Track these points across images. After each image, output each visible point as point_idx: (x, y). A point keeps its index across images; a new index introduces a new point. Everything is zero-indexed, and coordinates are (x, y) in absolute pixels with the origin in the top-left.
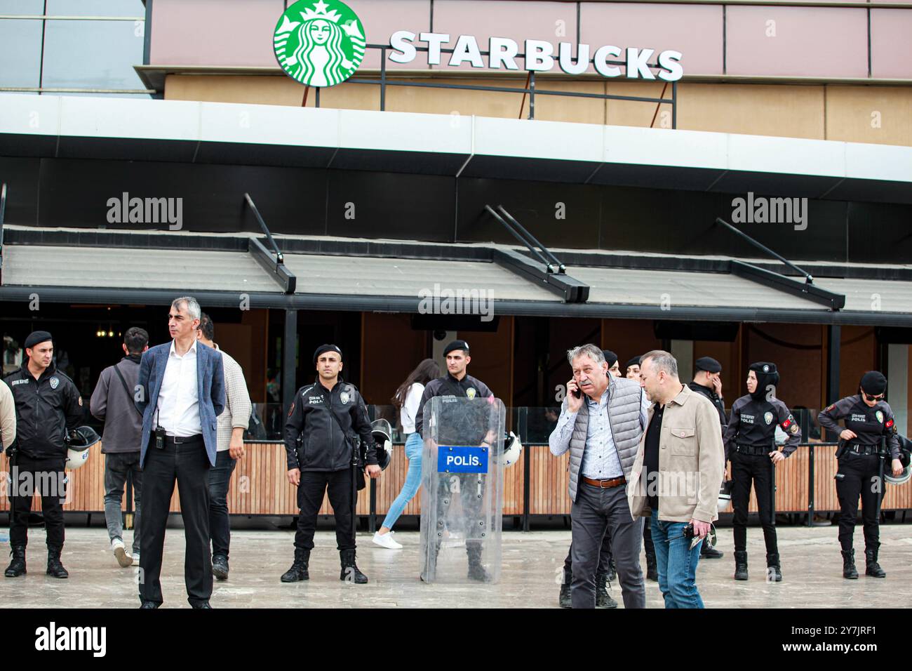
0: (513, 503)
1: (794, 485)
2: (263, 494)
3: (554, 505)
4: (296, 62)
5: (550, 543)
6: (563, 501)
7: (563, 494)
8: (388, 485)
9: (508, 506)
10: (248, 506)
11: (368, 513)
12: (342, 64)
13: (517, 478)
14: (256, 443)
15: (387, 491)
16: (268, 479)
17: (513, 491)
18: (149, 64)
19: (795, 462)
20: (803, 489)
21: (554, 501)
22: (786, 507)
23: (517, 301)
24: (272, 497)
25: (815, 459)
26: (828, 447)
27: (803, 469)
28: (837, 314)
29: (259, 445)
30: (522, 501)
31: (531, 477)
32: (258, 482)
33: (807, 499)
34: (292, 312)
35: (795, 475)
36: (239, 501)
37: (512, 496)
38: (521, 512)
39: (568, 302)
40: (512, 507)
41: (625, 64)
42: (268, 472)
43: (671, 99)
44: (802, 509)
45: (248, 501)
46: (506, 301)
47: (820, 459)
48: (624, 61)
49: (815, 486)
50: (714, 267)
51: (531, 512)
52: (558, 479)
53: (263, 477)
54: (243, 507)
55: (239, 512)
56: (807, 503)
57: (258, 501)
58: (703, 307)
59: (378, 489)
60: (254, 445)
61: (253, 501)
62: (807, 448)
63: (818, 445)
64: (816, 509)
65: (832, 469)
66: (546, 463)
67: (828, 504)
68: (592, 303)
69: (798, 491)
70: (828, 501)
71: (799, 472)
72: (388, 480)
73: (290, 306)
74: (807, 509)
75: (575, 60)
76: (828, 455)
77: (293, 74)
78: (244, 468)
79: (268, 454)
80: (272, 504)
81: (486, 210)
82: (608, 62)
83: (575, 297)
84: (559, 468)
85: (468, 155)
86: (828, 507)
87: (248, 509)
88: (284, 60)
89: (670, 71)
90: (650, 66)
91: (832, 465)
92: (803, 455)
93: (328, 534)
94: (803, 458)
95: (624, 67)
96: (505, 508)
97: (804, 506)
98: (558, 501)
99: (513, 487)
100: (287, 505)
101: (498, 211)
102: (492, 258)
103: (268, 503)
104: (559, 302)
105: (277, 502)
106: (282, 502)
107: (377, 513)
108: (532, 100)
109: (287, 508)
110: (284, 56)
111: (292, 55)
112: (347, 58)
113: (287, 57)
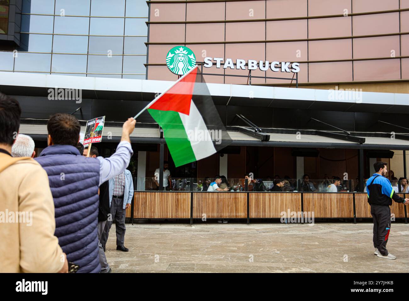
0: (243, 214)
1: (348, 207)
2: (151, 211)
3: (258, 214)
4: (173, 67)
5: (256, 230)
6: (262, 213)
7: (261, 211)
8: (197, 207)
9: (241, 215)
10: (145, 215)
11: (190, 218)
12: (188, 68)
13: (244, 204)
14: (149, 192)
15: (197, 209)
16: (153, 205)
17: (243, 209)
19: (348, 199)
20: (351, 209)
21: (258, 213)
22: (345, 216)
23: (244, 140)
24: (154, 212)
25: (356, 198)
26: (360, 194)
27: (351, 202)
28: (362, 145)
29: (150, 193)
30: (246, 213)
31: (250, 204)
32: (149, 206)
33: (353, 213)
34: (162, 145)
35: (348, 204)
36: (142, 213)
37: (243, 211)
38: (246, 217)
39: (262, 141)
40: (243, 215)
41: (281, 67)
42: (153, 202)
43: (296, 78)
44: (351, 217)
45: (145, 213)
47: (357, 198)
48: (280, 66)
49: (356, 208)
50: (311, 133)
51: (250, 217)
52: (260, 205)
53: (151, 204)
54: (143, 216)
55: (142, 218)
56: (353, 214)
57: (149, 213)
58: (311, 143)
59: (193, 209)
60: (148, 193)
61: (147, 213)
62: (352, 194)
63: (356, 193)
64: (357, 217)
65: (362, 202)
66: (255, 199)
67: (361, 215)
68: (270, 141)
69: (350, 210)
70: (361, 214)
71: (349, 203)
72: (197, 205)
73: (161, 142)
74: (353, 217)
75: (264, 67)
76: (360, 197)
77: (172, 70)
78: (144, 201)
79: (153, 196)
80: (154, 215)
81: (237, 116)
82: (275, 67)
83: (265, 139)
84: (260, 201)
85: (230, 97)
86: (361, 216)
87: (145, 216)
88: (169, 66)
89: (296, 69)
90: (289, 68)
91: (362, 200)
92: (351, 197)
93: (175, 226)
94: (351, 198)
95: (280, 69)
96: (240, 216)
97: (352, 216)
98: (260, 213)
99: (243, 208)
100: (160, 215)
101: (240, 116)
102: (238, 130)
103: (153, 214)
104: (259, 141)
105: (156, 213)
106: (158, 214)
107: (193, 217)
108: (250, 79)
109: (160, 216)
110: (169, 65)
111: (172, 65)
112: (190, 66)
113: (170, 65)
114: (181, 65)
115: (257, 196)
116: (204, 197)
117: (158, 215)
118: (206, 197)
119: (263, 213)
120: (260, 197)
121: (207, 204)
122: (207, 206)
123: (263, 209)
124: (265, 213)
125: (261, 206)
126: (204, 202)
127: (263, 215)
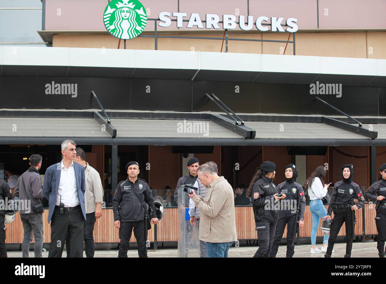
2: (103, 233)
3: (241, 235)
4: (114, 28)
5: (240, 253)
6: (246, 233)
8: (162, 227)
11: (153, 241)
12: (136, 28)
15: (162, 230)
18: (45, 30)
21: (241, 233)
23: (221, 138)
24: (108, 234)
25: (365, 210)
27: (359, 215)
28: (374, 141)
32: (101, 227)
33: (362, 229)
34: (115, 147)
39: (245, 138)
42: (105, 222)
43: (293, 41)
44: (360, 234)
46: (216, 138)
48: (270, 23)
49: (366, 223)
50: (315, 120)
53: (103, 225)
56: (362, 231)
57: (101, 237)
58: (310, 139)
59: (158, 229)
61: (99, 236)
64: (366, 234)
65: (373, 215)
66: (237, 215)
68: (257, 139)
69: (358, 226)
70: (372, 230)
72: (162, 225)
73: (114, 144)
74: (362, 234)
75: (247, 24)
77: (113, 33)
79: (105, 214)
80: (108, 238)
81: (206, 96)
82: (262, 24)
83: (249, 136)
85: (197, 70)
86: (372, 233)
88: (109, 27)
89: (292, 28)
90: (282, 25)
91: (373, 213)
93: (134, 251)
95: (270, 26)
98: (243, 233)
100: (115, 238)
101: (212, 96)
102: (210, 119)
103: (106, 237)
104: (242, 139)
105: (110, 236)
106: (112, 236)
107: (158, 241)
108: (227, 43)
109: (115, 240)
110: (108, 25)
111: (112, 24)
112: (139, 25)
113: (110, 25)
114: (125, 25)
115: (239, 211)
116: (171, 214)
117: (112, 238)
118: (173, 214)
119: (248, 233)
120: (243, 213)
121: (175, 223)
122: (176, 225)
123: (248, 228)
124: (250, 233)
125: (246, 223)
126: (171, 220)
127: (248, 235)
